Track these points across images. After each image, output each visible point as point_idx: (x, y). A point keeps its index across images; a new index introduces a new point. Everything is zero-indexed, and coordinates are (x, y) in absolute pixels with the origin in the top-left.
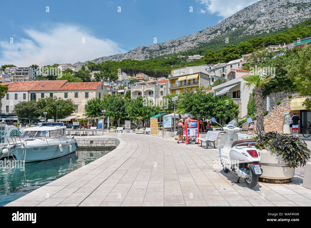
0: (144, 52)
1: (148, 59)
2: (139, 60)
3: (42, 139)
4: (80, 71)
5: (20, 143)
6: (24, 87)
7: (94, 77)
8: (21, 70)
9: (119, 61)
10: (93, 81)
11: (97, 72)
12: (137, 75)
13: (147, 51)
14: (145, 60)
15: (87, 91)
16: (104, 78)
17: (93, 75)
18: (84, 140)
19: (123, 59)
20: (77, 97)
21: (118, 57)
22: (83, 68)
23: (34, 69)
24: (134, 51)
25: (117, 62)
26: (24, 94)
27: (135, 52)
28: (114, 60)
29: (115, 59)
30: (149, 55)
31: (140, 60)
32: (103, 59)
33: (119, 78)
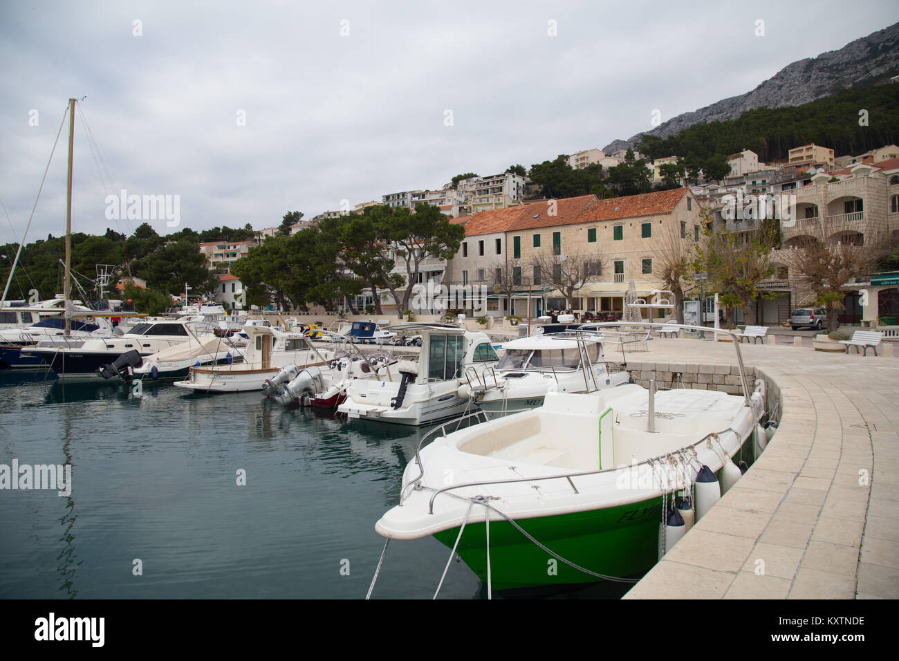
0: (810, 77)
1: (827, 94)
2: (793, 105)
3: (545, 374)
4: (621, 165)
5: (494, 384)
6: (496, 223)
7: (661, 175)
8: (488, 183)
9: (728, 118)
10: (659, 188)
11: (667, 161)
12: (792, 152)
13: (821, 70)
14: (817, 102)
15: (646, 218)
16: (687, 174)
17: (657, 171)
18: (655, 371)
19: (741, 109)
20: (619, 239)
21: (725, 107)
22: (630, 156)
23: (514, 177)
24: (777, 79)
25: (725, 123)
26: (498, 241)
27: (781, 83)
28: (715, 117)
29: (718, 113)
30: (831, 82)
31: (798, 105)
32: (682, 121)
33: (733, 169)
